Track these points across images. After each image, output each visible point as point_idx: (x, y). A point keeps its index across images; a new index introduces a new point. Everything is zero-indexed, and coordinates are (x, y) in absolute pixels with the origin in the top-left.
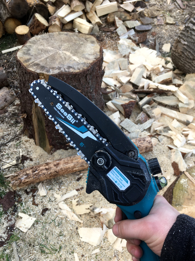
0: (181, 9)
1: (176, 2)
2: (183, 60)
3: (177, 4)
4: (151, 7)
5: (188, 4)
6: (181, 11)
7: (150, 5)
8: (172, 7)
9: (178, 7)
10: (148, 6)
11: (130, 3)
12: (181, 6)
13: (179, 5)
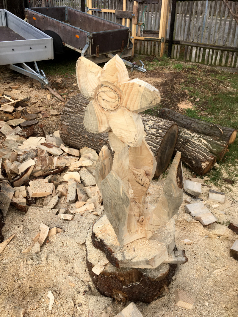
0: (62, 102)
1: (56, 97)
2: (72, 138)
3: (57, 99)
4: (33, 105)
5: (67, 97)
6: (63, 103)
7: (31, 104)
8: (53, 101)
9: (59, 100)
10: (29, 105)
11: (9, 105)
12: (61, 100)
13: (59, 99)
